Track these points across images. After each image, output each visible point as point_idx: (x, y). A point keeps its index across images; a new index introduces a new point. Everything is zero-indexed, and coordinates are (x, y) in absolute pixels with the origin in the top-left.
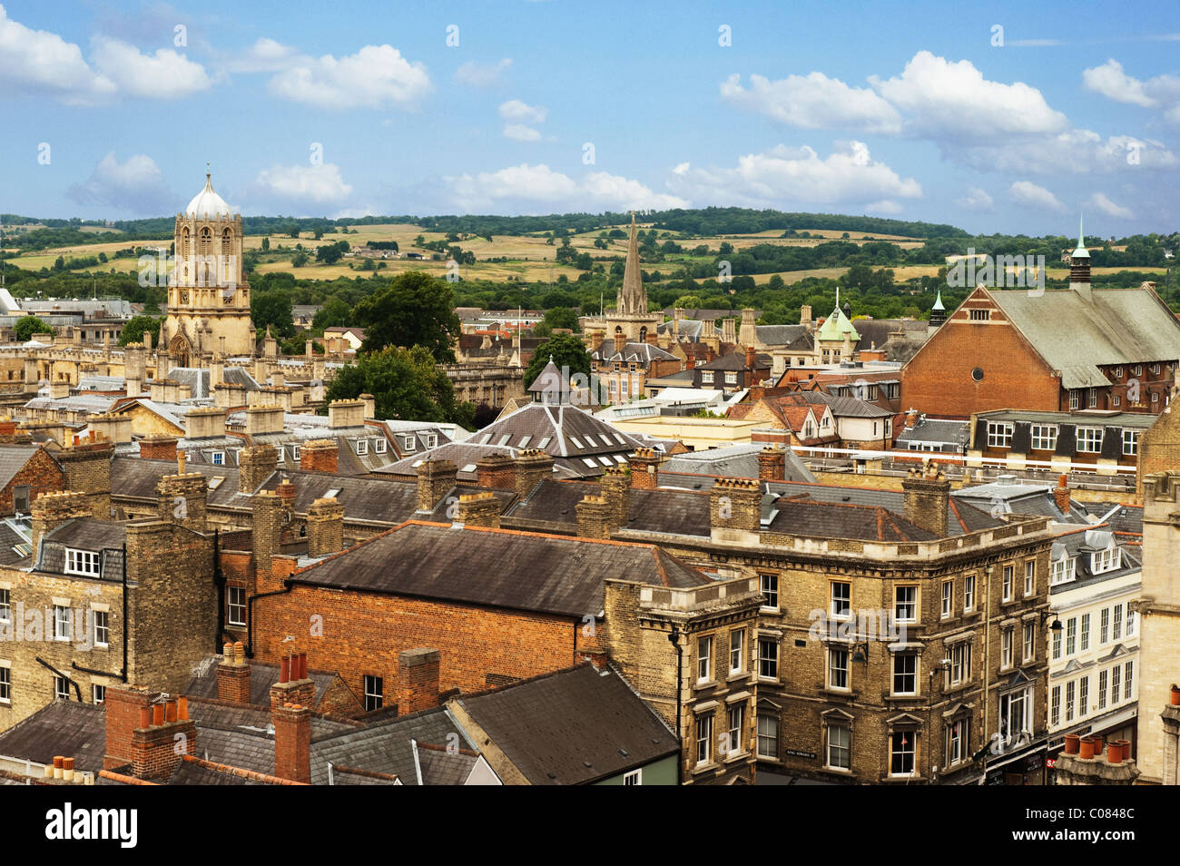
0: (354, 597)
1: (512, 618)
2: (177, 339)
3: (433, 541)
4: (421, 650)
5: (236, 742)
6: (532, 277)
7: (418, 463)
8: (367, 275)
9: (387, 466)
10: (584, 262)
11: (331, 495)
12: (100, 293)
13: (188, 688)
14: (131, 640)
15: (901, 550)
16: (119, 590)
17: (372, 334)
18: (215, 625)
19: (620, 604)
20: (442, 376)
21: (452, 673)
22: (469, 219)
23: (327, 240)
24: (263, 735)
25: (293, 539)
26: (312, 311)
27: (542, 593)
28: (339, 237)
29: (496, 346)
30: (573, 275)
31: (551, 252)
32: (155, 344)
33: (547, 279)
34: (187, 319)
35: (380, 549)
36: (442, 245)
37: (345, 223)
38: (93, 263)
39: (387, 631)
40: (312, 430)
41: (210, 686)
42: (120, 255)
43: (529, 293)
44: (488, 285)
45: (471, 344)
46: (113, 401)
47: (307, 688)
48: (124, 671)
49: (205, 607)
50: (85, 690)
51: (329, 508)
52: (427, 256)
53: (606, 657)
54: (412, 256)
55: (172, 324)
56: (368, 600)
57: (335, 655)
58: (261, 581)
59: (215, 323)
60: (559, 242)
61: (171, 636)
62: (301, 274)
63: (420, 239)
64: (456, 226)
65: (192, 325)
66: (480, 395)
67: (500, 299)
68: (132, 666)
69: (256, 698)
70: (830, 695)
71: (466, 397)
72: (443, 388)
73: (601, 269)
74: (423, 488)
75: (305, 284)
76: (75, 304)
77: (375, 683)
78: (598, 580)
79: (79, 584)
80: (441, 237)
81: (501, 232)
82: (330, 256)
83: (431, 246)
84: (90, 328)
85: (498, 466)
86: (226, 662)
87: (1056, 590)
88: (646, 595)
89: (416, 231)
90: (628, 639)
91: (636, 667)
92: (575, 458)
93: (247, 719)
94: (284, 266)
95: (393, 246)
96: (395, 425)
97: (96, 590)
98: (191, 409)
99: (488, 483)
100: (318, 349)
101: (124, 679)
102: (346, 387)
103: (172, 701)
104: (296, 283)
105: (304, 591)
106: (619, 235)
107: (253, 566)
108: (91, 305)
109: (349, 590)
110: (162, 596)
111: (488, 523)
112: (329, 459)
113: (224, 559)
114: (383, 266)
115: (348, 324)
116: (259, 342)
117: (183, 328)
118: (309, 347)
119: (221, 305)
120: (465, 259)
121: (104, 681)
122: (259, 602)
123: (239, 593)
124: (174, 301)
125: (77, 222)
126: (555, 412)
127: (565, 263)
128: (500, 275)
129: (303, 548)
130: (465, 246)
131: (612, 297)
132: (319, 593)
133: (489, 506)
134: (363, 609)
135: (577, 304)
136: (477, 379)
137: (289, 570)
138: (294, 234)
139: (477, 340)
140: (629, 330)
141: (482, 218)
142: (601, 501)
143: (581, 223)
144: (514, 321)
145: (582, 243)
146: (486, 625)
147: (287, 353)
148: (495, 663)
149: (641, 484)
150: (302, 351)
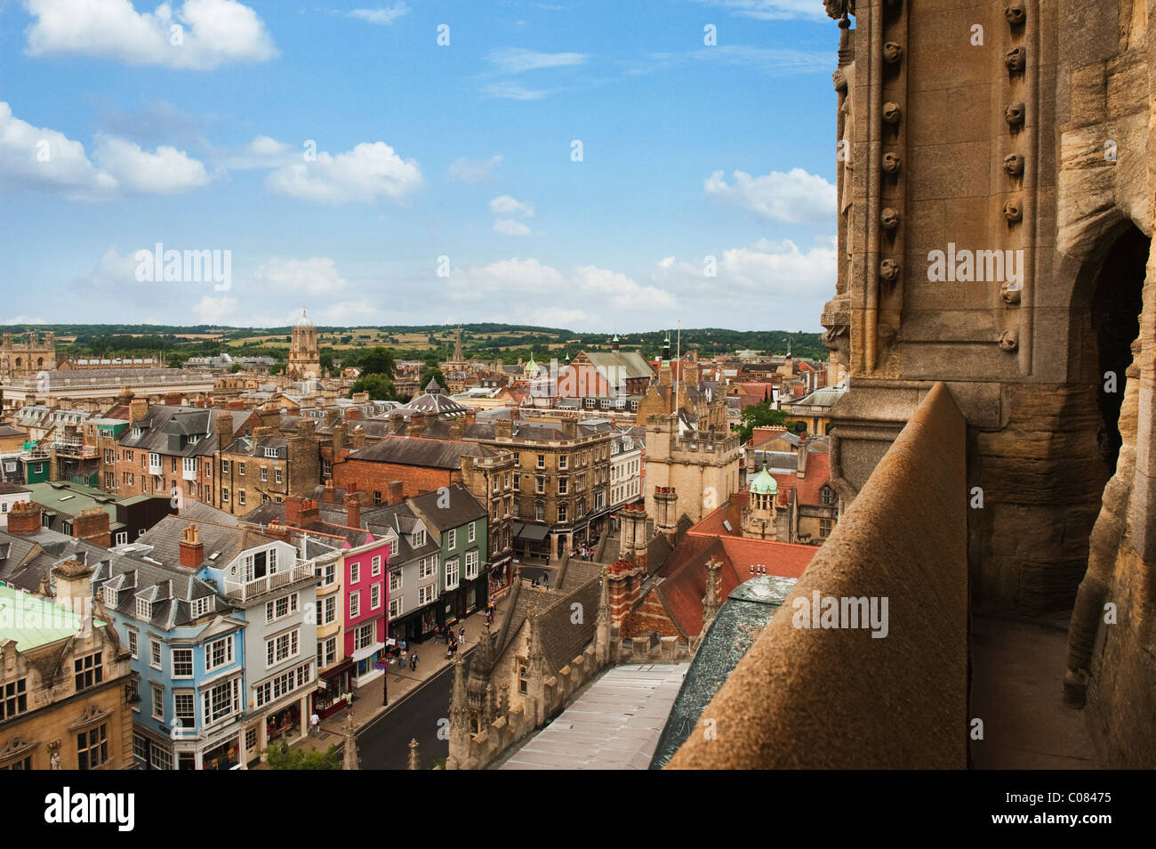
0: (370, 464)
1: (427, 470)
2: (292, 372)
3: (398, 443)
4: (396, 482)
5: (332, 515)
6: (420, 348)
7: (387, 416)
8: (360, 347)
9: (374, 417)
10: (439, 343)
11: (358, 427)
12: (262, 355)
13: (313, 496)
14: (290, 480)
15: (562, 443)
16: (284, 462)
17: (365, 370)
18: (319, 475)
19: (466, 464)
20: (392, 384)
21: (407, 490)
22: (396, 327)
23: (345, 335)
24: (342, 512)
25: (347, 443)
26: (340, 361)
27: (438, 460)
28: (349, 334)
29: (409, 373)
30: (435, 347)
31: (427, 339)
32: (284, 373)
33: (425, 349)
34: (296, 364)
35: (379, 446)
36: (387, 336)
37: (351, 329)
38: (258, 344)
39: (382, 475)
40: (345, 404)
41: (320, 496)
42: (268, 341)
43: (419, 354)
44: (404, 351)
45: (400, 373)
46: (271, 395)
47: (357, 496)
48: (287, 492)
49: (316, 468)
50: (273, 498)
51: (360, 432)
52: (381, 341)
53: (462, 483)
54: (376, 341)
55: (291, 366)
56: (375, 464)
57: (363, 484)
58: (336, 458)
59: (306, 366)
60: (429, 336)
61: (304, 479)
62: (335, 347)
63: (379, 335)
64: (391, 330)
65: (298, 366)
66: (405, 391)
67: (410, 356)
68: (290, 490)
69: (339, 500)
70: (537, 495)
71: (399, 392)
72: (392, 388)
73: (445, 345)
74: (391, 424)
75: (337, 351)
76: (253, 359)
77: (378, 494)
78: (458, 456)
79: (270, 460)
80: (386, 334)
81: (408, 332)
82: (346, 341)
83: (383, 337)
84: (261, 368)
85: (418, 417)
86: (327, 487)
87: (613, 456)
88: (476, 460)
89: (377, 332)
90: (469, 476)
91: (472, 486)
92: (442, 413)
93: (335, 507)
94: (328, 345)
95: (369, 337)
96: (377, 402)
97: (277, 462)
98: (302, 397)
99: (415, 422)
100: (345, 375)
101: (287, 494)
102: (358, 389)
103: (311, 501)
104: (333, 351)
105: (351, 462)
106: (451, 333)
107: (333, 453)
108: (259, 359)
109: (368, 461)
110: (301, 464)
111: (418, 436)
112: (355, 415)
113: (322, 451)
114: (365, 344)
115: (354, 365)
116: (323, 372)
117: (295, 367)
118: (341, 375)
119: (309, 359)
120: (396, 342)
121: (279, 495)
122: (335, 466)
123: (328, 463)
124: (291, 358)
125: (251, 329)
126: (435, 397)
127: (432, 343)
128: (408, 348)
129: (351, 446)
130: (395, 337)
131: (450, 355)
132: (357, 462)
133: (419, 430)
134: (373, 467)
135: (437, 358)
136: (403, 385)
137: (346, 454)
138: (332, 333)
139: (402, 371)
140: (457, 367)
141: (401, 327)
142: (458, 428)
143: (437, 329)
144: (413, 364)
145: (438, 336)
146: (418, 472)
147: (333, 376)
148: (422, 486)
149: (470, 423)
150: (338, 375)
